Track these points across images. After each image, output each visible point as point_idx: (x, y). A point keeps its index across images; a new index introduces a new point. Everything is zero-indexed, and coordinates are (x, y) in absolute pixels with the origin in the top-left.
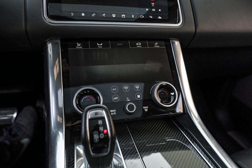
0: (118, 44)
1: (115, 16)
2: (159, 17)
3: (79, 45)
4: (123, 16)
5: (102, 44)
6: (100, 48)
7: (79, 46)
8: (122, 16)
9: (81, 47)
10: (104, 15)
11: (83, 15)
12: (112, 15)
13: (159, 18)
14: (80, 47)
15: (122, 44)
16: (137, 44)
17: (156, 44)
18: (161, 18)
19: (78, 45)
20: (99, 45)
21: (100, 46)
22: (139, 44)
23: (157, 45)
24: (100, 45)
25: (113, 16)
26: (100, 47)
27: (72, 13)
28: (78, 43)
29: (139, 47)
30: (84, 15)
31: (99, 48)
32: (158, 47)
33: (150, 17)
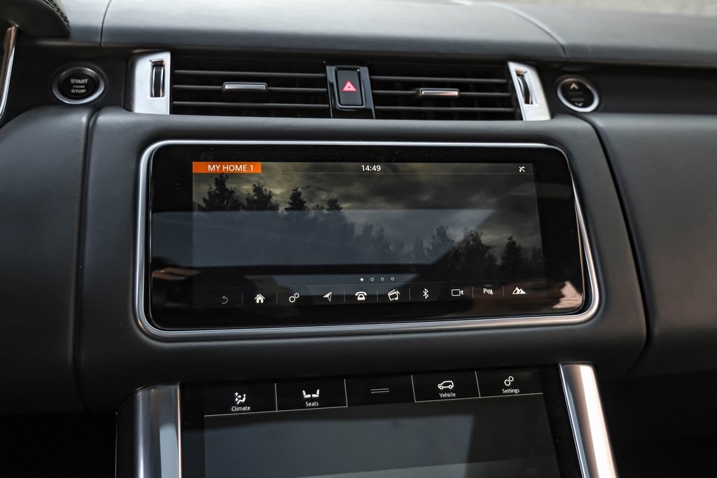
0: (374, 391)
1: (363, 298)
2: (517, 288)
3: (240, 399)
4: (392, 297)
5: (318, 391)
6: (312, 407)
7: (242, 405)
8: (390, 294)
9: (249, 408)
10: (327, 296)
11: (258, 302)
12: (357, 294)
13: (518, 293)
14: (244, 409)
15: (385, 390)
16: (440, 387)
17: (507, 383)
18: (523, 292)
19: (237, 399)
20: (309, 396)
21: (311, 400)
22: (446, 386)
23: (513, 386)
24: (314, 396)
25: (359, 299)
26: (313, 404)
27: (224, 297)
28: (237, 394)
29: (447, 398)
30: (262, 302)
31: (309, 407)
32: (514, 393)
33: (485, 290)
